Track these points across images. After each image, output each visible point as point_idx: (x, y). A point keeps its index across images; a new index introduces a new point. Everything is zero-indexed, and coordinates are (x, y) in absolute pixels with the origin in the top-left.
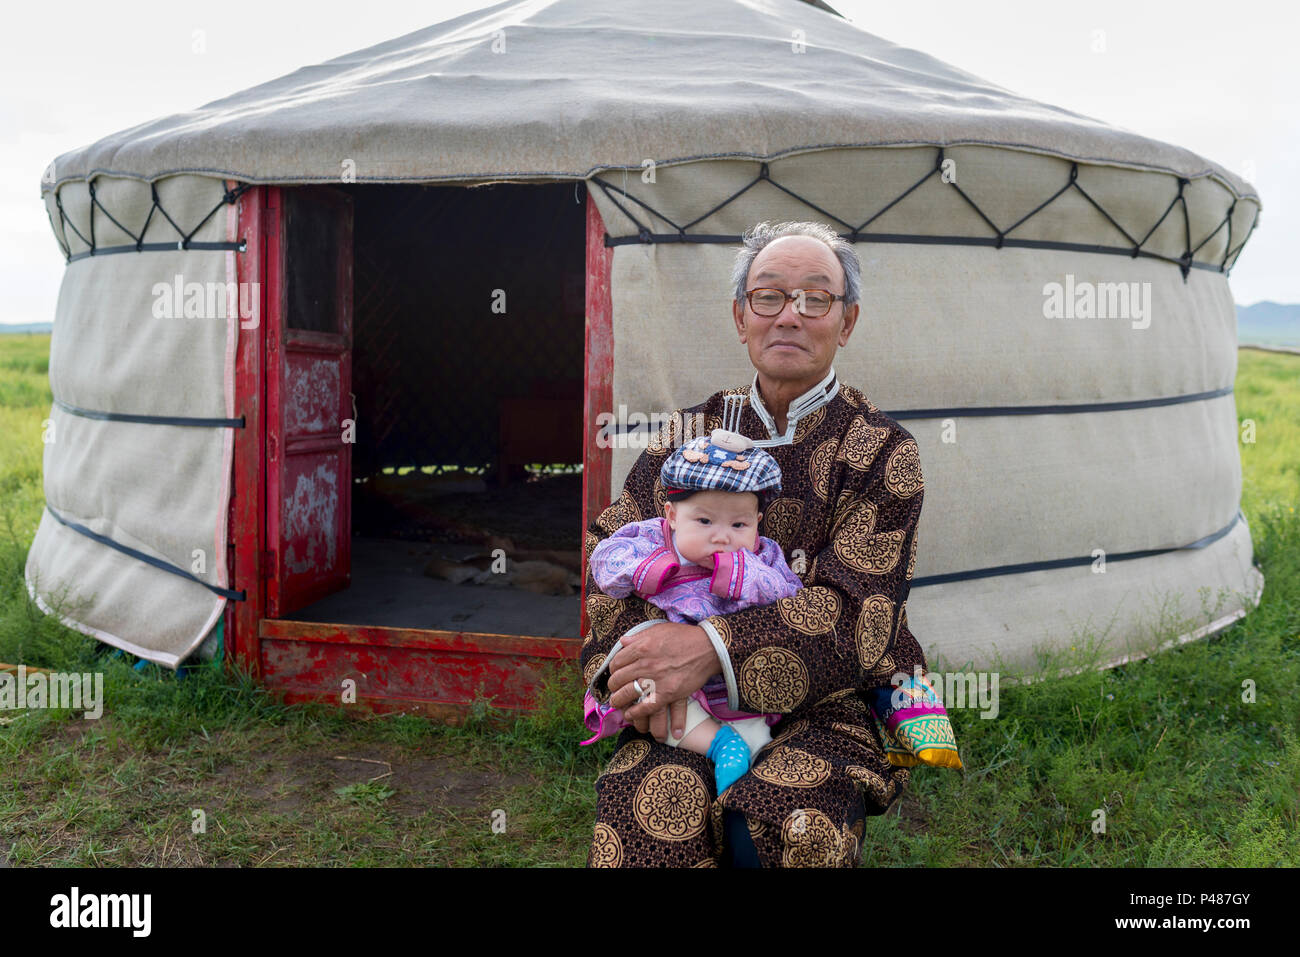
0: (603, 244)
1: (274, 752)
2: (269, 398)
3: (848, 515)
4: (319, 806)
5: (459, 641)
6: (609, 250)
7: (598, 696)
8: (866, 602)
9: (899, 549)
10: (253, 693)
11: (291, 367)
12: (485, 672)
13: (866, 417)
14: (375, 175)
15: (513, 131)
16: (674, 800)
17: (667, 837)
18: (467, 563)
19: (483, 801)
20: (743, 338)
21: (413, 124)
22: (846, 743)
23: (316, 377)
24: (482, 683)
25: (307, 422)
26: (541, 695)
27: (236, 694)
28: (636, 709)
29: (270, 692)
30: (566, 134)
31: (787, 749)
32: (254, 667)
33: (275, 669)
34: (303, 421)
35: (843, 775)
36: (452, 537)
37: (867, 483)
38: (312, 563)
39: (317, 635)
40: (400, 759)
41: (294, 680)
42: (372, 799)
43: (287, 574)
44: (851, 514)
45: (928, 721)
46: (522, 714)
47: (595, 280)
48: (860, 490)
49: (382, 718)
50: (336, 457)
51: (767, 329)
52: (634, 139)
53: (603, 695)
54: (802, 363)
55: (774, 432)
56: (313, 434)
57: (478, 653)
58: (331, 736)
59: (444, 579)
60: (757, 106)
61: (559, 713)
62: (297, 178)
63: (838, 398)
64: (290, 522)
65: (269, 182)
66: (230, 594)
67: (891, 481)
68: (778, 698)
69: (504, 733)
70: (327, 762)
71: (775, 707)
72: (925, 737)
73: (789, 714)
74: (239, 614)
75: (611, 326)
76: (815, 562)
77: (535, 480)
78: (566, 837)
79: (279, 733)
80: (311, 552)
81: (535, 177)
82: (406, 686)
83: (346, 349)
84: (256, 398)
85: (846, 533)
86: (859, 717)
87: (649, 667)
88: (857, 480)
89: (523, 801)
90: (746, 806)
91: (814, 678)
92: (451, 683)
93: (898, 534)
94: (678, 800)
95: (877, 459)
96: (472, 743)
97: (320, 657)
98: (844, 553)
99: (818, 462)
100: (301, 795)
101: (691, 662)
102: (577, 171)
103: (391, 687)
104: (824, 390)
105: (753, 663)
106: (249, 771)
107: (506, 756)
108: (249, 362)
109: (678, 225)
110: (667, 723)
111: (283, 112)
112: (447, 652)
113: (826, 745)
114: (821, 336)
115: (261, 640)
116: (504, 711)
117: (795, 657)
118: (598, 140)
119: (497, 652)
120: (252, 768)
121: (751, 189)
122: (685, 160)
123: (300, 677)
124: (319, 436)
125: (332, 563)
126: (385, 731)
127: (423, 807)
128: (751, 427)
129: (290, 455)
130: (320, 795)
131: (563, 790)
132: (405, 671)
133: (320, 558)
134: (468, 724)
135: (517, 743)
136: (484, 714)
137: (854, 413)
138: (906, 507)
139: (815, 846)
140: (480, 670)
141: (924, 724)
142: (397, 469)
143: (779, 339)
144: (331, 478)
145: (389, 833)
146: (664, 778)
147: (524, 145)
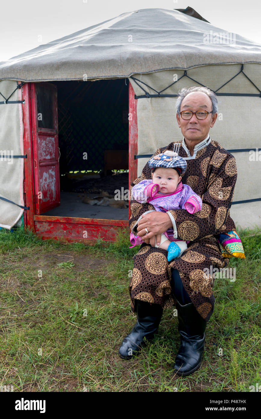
0: (134, 99)
1: (39, 254)
2: (34, 149)
3: (213, 182)
4: (53, 269)
5: (92, 221)
6: (136, 100)
7: (134, 233)
8: (219, 209)
9: (229, 192)
10: (33, 237)
11: (40, 139)
12: (101, 230)
13: (219, 150)
14: (63, 78)
15: (105, 62)
16: (157, 263)
17: (155, 273)
18: (94, 199)
19: (100, 268)
20: (180, 126)
21: (74, 61)
22: (210, 250)
23: (47, 143)
24: (100, 233)
25: (45, 156)
26: (117, 237)
27: (28, 237)
28: (145, 237)
29: (38, 236)
30: (122, 63)
31: (192, 252)
32: (33, 229)
33: (39, 230)
34: (44, 156)
35: (209, 260)
36: (90, 191)
37: (220, 172)
38: (49, 199)
39: (51, 220)
40: (76, 255)
41: (45, 233)
42: (68, 267)
43: (41, 202)
44: (214, 181)
45: (236, 244)
46: (112, 243)
47: (132, 110)
48: (217, 174)
49: (70, 244)
50: (55, 167)
51: (187, 124)
52: (144, 64)
53: (136, 233)
54: (198, 135)
55: (189, 155)
56: (47, 160)
57: (98, 225)
58: (56, 249)
59: (88, 204)
60: (183, 52)
61: (122, 242)
62: (39, 80)
63: (210, 144)
64: (42, 187)
65: (31, 81)
66: (25, 208)
67: (227, 171)
68: (189, 236)
69: (106, 248)
70: (55, 256)
71: (188, 239)
72: (234, 249)
73: (192, 241)
74: (28, 214)
75: (137, 125)
76: (203, 196)
77: (115, 174)
78: (125, 278)
79: (41, 248)
80: (48, 196)
81: (112, 77)
82: (77, 234)
83: (56, 134)
84: (30, 149)
85: (213, 188)
86: (214, 243)
87: (150, 224)
88: (216, 170)
89: (112, 268)
90: (179, 268)
91: (201, 231)
92: (90, 234)
93: (229, 188)
94: (158, 263)
95: (223, 164)
96: (97, 251)
97: (52, 226)
98: (212, 194)
99: (203, 165)
100: (47, 266)
101: (163, 224)
102: (126, 75)
103: (73, 235)
104: (206, 142)
105: (183, 225)
106: (32, 259)
107: (107, 255)
108: (27, 138)
109: (158, 91)
110: (155, 241)
111: (34, 59)
112: (89, 224)
113: (204, 251)
114: (204, 125)
115: (34, 221)
116: (107, 242)
117: (196, 225)
118: (132, 64)
119: (104, 224)
120: (33, 258)
121: (181, 79)
122: (160, 70)
123: (46, 232)
124: (49, 161)
125: (55, 199)
126: (71, 247)
127: (83, 269)
128: (182, 153)
129: (41, 166)
130: (53, 266)
131: (124, 264)
132: (77, 230)
133: (51, 197)
134: (96, 246)
135: (110, 251)
136: (100, 243)
137: (216, 149)
138: (232, 179)
139: (200, 280)
140: (99, 230)
141: (234, 245)
142: (74, 172)
143: (191, 127)
144: (53, 173)
145: (73, 277)
146: (154, 256)
147: (109, 67)
